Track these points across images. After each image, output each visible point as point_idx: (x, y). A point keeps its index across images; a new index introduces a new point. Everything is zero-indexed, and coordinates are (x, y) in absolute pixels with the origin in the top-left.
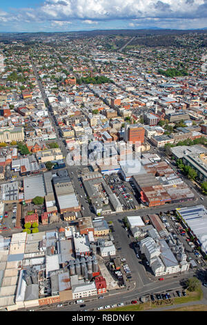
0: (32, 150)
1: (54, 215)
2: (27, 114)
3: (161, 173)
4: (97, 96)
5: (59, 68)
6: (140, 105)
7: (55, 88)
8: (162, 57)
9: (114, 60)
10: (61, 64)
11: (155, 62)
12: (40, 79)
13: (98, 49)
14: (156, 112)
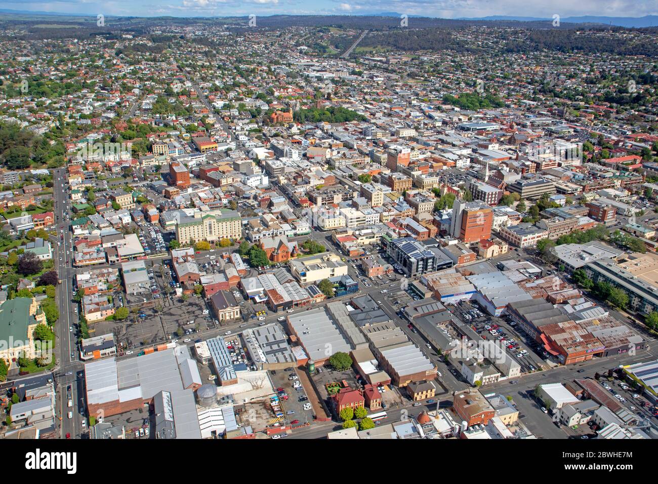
0: (272, 258)
1: (385, 388)
2: (224, 182)
3: (559, 298)
4: (348, 146)
5: (244, 89)
6: (445, 164)
7: (255, 130)
8: (436, 72)
9: (345, 75)
10: (243, 81)
11: (426, 80)
12: (217, 112)
13: (301, 52)
14: (487, 179)
